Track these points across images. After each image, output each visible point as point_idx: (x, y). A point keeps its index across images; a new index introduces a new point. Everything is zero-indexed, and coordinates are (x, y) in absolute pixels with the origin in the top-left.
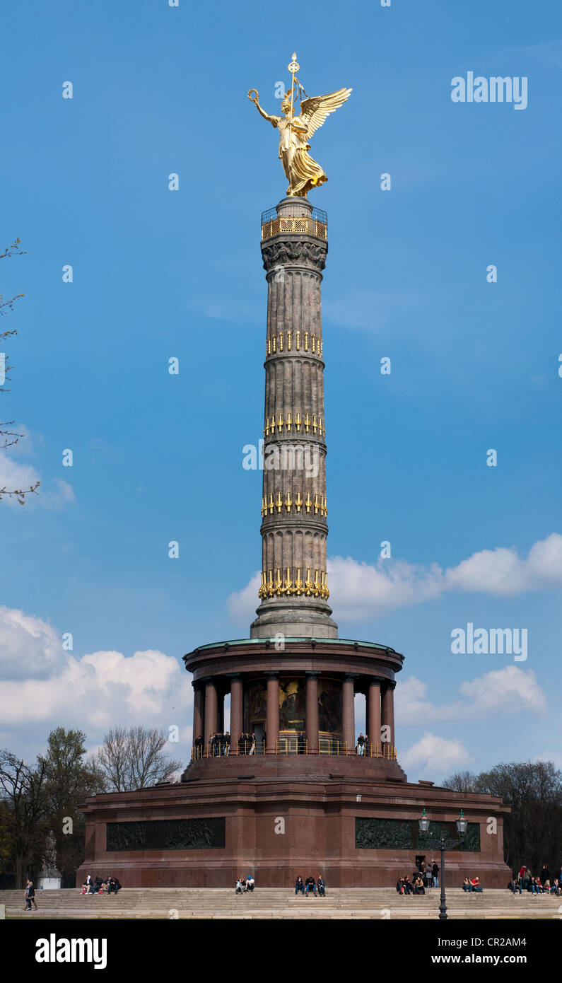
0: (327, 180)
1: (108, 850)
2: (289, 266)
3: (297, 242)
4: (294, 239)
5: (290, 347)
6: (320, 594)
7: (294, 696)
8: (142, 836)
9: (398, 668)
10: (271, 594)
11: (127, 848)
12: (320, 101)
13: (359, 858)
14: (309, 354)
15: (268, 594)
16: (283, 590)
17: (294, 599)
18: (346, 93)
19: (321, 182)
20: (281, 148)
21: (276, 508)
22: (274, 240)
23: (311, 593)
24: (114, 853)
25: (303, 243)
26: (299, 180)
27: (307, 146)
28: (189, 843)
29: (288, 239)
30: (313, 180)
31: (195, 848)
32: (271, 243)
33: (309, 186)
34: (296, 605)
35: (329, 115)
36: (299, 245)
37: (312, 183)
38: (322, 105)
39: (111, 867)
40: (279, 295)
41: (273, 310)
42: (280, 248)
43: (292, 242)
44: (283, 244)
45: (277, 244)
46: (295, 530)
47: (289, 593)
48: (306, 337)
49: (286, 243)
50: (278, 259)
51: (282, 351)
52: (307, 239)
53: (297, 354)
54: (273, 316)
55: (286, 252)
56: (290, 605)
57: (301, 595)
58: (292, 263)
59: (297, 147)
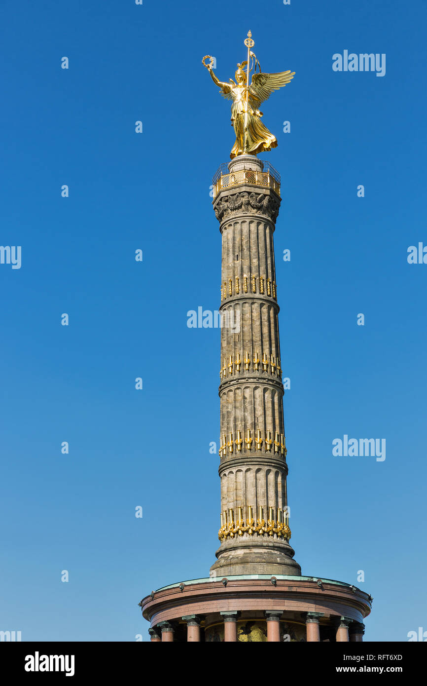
0: (277, 145)
2: (252, 215)
3: (260, 194)
4: (257, 191)
5: (254, 289)
6: (282, 534)
9: (367, 611)
12: (267, 78)
16: (255, 529)
17: (266, 538)
19: (272, 147)
21: (235, 446)
22: (237, 189)
25: (265, 195)
26: (253, 142)
27: (261, 114)
29: (252, 190)
30: (265, 143)
34: (271, 544)
36: (262, 197)
37: (264, 146)
40: (242, 240)
41: (234, 254)
42: (243, 197)
43: (256, 194)
44: (247, 194)
45: (240, 193)
46: (267, 468)
47: (261, 532)
48: (268, 283)
49: (249, 193)
50: (240, 207)
51: (246, 293)
52: (268, 192)
53: (262, 296)
54: (234, 259)
55: (249, 201)
56: (265, 544)
57: (273, 535)
58: (253, 212)
59: (253, 112)
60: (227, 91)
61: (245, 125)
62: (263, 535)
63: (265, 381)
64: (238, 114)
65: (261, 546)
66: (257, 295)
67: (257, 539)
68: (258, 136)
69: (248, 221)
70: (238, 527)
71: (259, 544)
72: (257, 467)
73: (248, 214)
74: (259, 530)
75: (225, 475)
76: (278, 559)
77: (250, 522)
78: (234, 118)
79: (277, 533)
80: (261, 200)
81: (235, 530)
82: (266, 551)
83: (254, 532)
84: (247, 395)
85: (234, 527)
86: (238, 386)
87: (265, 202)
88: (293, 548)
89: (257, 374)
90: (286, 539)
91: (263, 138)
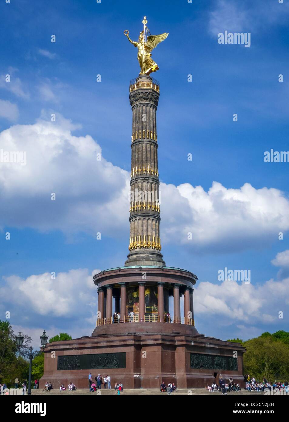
0: (159, 69)
1: (58, 369)
2: (143, 102)
3: (147, 93)
4: (146, 91)
5: (144, 137)
6: (158, 248)
7: (149, 295)
8: (78, 362)
9: (194, 282)
10: (136, 247)
11: (69, 369)
12: (155, 37)
13: (193, 373)
14: (152, 141)
15: (134, 247)
16: (142, 245)
17: (147, 249)
18: (165, 35)
19: (156, 70)
20: (139, 55)
21: (138, 208)
22: (137, 91)
23: (155, 247)
24: (61, 371)
25: (150, 93)
26: (147, 68)
27: (151, 55)
28: (105, 366)
29: (143, 91)
30: (152, 68)
31: (109, 368)
32: (136, 92)
33: (151, 71)
34: (148, 252)
35: (158, 43)
37: (152, 70)
38: (156, 39)
39: (61, 378)
40: (139, 115)
41: (136, 121)
42: (140, 94)
43: (145, 92)
44: (141, 93)
45: (138, 93)
46: (148, 218)
47: (144, 247)
48: (151, 133)
49: (142, 92)
50: (138, 99)
51: (140, 139)
52: (152, 91)
53: (147, 140)
54: (136, 124)
55: (142, 96)
56: (145, 252)
57: (150, 248)
58: (145, 101)
59: (146, 54)
60: (136, 45)
61: (143, 61)
62: (145, 248)
63: (148, 179)
64: (140, 56)
65: (144, 253)
66: (145, 140)
67: (143, 250)
68: (150, 66)
69: (142, 106)
70: (139, 244)
71: (143, 252)
72: (143, 218)
73: (142, 102)
74: (148, 246)
75: (133, 221)
76: (151, 259)
77: (144, 242)
78: (138, 58)
79: (152, 247)
80: (148, 95)
81: (137, 246)
82: (146, 255)
83: (141, 247)
84: (140, 186)
85: (137, 244)
86: (136, 182)
87: (150, 96)
88: (162, 254)
89: (145, 176)
90: (159, 250)
91: (152, 66)
